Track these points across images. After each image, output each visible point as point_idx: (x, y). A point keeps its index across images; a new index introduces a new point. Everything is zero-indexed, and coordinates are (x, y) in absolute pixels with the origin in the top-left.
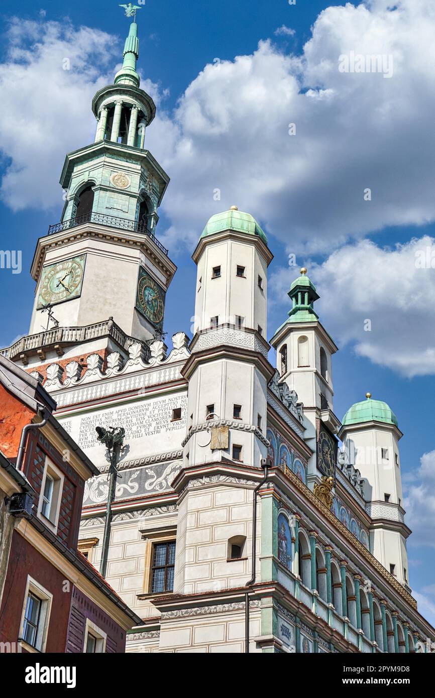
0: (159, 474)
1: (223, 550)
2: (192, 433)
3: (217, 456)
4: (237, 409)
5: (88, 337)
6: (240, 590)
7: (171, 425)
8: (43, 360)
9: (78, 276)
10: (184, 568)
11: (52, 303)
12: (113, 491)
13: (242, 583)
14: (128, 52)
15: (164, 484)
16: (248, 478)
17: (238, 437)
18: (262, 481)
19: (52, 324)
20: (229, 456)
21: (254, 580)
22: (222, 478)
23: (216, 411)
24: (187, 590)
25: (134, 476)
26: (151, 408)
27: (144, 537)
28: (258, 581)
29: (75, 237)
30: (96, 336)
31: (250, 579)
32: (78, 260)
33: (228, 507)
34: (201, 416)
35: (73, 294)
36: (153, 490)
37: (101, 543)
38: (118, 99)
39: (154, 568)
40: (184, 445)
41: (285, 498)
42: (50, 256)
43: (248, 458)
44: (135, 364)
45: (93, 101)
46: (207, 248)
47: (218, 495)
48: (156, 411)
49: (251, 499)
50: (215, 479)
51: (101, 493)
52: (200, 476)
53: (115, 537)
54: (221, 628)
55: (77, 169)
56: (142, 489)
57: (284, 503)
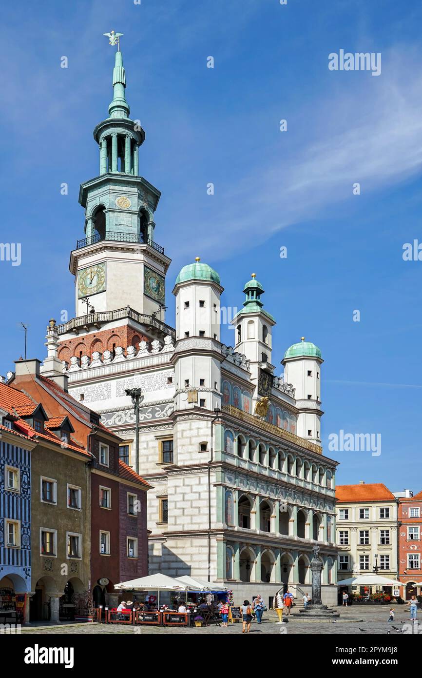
0: (162, 410)
1: (197, 448)
2: (178, 394)
3: (191, 406)
4: (202, 381)
5: (115, 318)
6: (205, 464)
7: (167, 386)
8: (88, 331)
9: (102, 277)
10: (177, 454)
11: (87, 295)
12: (138, 418)
13: (207, 461)
14: (117, 83)
15: (166, 415)
16: (208, 416)
17: (202, 396)
18: (215, 418)
19: (90, 309)
20: (198, 405)
21: (212, 460)
22: (194, 416)
23: (190, 383)
24: (180, 464)
25: (149, 410)
26: (155, 377)
27: (157, 439)
28: (214, 460)
29: (96, 250)
30: (120, 317)
31: (210, 460)
32: (101, 266)
33: (199, 429)
34: (182, 385)
35: (101, 289)
36: (160, 417)
37: (135, 441)
38: (113, 132)
39: (164, 452)
40: (174, 397)
41: (229, 423)
42: (81, 262)
43: (209, 406)
44: (143, 352)
45: (94, 133)
46: (180, 290)
47: (193, 424)
48: (158, 378)
49: (210, 425)
50: (191, 416)
51: (132, 419)
52: (184, 415)
53: (143, 438)
54: (197, 479)
55: (90, 195)
56: (154, 417)
57: (228, 425)
